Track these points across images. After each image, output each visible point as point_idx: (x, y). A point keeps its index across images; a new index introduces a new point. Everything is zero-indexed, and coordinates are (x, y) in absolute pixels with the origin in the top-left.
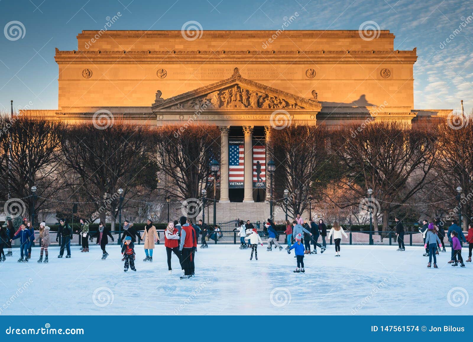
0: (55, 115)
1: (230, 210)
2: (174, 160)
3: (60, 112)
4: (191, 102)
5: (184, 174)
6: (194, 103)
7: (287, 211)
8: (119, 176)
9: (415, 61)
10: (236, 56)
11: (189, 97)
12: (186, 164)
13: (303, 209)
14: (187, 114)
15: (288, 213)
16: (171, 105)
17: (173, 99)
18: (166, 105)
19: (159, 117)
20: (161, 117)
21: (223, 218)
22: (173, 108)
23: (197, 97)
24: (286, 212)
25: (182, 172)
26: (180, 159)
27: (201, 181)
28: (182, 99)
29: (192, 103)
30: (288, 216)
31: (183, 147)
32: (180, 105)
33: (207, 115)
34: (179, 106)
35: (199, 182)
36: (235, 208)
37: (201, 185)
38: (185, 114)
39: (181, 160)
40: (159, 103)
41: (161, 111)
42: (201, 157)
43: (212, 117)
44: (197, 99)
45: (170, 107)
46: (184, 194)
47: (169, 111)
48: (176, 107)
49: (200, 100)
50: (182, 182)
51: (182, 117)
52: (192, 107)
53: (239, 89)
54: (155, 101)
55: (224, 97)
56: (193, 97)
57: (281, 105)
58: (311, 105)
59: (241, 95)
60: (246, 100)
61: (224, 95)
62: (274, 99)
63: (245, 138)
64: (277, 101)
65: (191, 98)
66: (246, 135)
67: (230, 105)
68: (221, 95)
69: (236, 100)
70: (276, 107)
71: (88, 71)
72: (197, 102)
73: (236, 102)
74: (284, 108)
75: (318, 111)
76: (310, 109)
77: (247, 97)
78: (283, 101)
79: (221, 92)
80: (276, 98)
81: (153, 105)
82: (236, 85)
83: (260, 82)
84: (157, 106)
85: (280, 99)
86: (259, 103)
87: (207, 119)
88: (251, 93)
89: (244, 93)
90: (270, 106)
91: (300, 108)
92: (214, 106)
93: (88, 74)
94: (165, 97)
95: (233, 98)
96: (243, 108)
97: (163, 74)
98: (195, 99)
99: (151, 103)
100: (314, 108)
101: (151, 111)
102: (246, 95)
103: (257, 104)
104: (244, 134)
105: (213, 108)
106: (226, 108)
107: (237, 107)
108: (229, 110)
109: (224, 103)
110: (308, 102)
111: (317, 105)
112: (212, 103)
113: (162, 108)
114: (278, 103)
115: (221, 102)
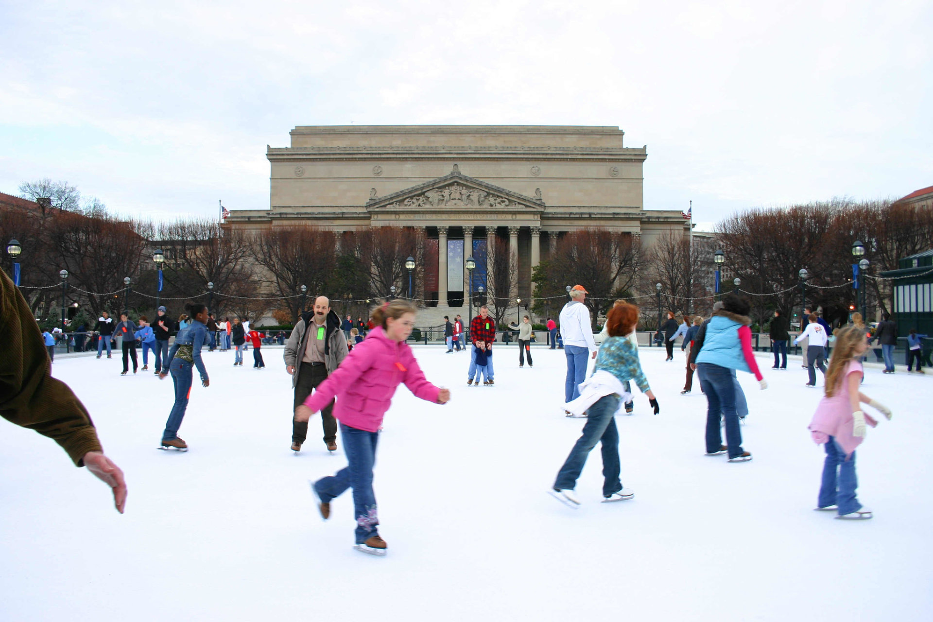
0: (266, 215)
3: (271, 212)
4: (407, 200)
9: (645, 159)
10: (457, 152)
11: (406, 195)
14: (404, 214)
16: (385, 203)
17: (400, 193)
19: (374, 217)
20: (376, 217)
22: (388, 206)
23: (414, 196)
28: (398, 197)
29: (409, 202)
32: (396, 204)
33: (424, 215)
38: (401, 214)
41: (376, 210)
43: (430, 217)
44: (414, 198)
45: (385, 206)
47: (384, 210)
48: (391, 206)
49: (418, 198)
51: (397, 216)
53: (458, 187)
54: (370, 199)
55: (443, 195)
56: (410, 195)
57: (503, 204)
58: (535, 204)
59: (460, 193)
60: (466, 198)
61: (443, 193)
62: (495, 198)
63: (465, 239)
64: (499, 200)
65: (407, 196)
66: (465, 235)
67: (449, 203)
68: (440, 194)
69: (455, 199)
70: (498, 206)
71: (301, 169)
72: (414, 200)
73: (455, 200)
74: (506, 207)
75: (543, 210)
76: (534, 208)
77: (468, 195)
78: (505, 200)
79: (440, 190)
80: (498, 196)
81: (367, 203)
82: (456, 182)
83: (481, 180)
84: (370, 206)
85: (502, 198)
86: (480, 201)
87: (424, 219)
88: (471, 190)
89: (464, 191)
90: (491, 205)
91: (524, 206)
92: (432, 205)
93: (301, 172)
94: (380, 195)
95: (452, 197)
96: (463, 207)
97: (379, 171)
98: (412, 198)
99: (365, 201)
100: (538, 207)
101: (365, 211)
102: (466, 193)
103: (477, 203)
104: (464, 235)
105: (431, 207)
106: (444, 207)
107: (456, 205)
108: (447, 209)
109: (443, 201)
110: (532, 201)
111: (541, 204)
112: (429, 202)
113: (376, 207)
114: (499, 202)
115: (439, 201)
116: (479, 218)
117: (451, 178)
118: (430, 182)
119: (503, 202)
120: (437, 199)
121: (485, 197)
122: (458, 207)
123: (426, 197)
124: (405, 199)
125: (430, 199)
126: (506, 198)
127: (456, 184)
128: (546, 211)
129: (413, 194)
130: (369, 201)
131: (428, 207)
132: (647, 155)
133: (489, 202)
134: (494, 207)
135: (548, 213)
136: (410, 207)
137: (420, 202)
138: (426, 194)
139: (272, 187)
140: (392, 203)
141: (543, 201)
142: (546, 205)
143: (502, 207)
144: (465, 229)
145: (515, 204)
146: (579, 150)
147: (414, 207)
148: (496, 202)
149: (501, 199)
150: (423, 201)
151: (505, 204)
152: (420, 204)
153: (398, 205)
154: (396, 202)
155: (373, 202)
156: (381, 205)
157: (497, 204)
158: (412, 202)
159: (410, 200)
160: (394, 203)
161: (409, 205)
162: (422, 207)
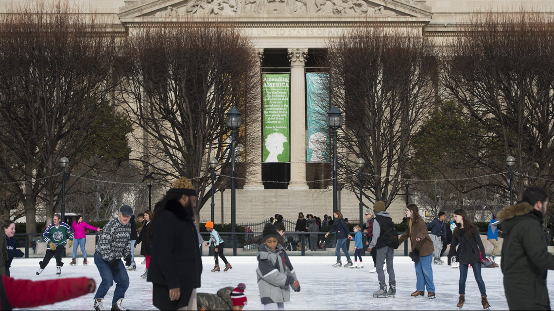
1: (265, 202)
2: (160, 108)
4: (191, 3)
5: (178, 132)
7: (361, 196)
8: (60, 137)
12: (182, 115)
13: (392, 195)
15: (365, 200)
16: (153, 9)
18: (145, 9)
19: (133, 31)
21: (251, 218)
22: (158, 14)
24: (360, 199)
25: (174, 129)
26: (170, 105)
27: (207, 146)
29: (194, 6)
30: (363, 207)
31: (175, 83)
32: (172, 10)
35: (204, 147)
36: (274, 200)
37: (209, 153)
39: (172, 108)
40: (132, 5)
41: (136, 20)
42: (209, 103)
45: (153, 13)
46: (178, 168)
47: (145, 20)
48: (164, 13)
50: (175, 148)
52: (194, 13)
54: (126, 2)
57: (358, 10)
58: (413, 9)
63: (293, 70)
64: (351, 2)
66: (292, 64)
67: (265, 9)
69: (274, 1)
70: (350, 13)
72: (203, 4)
73: (275, 4)
74: (364, 15)
75: (427, 20)
76: (412, 16)
78: (362, 2)
81: (121, 9)
84: (128, 13)
86: (318, 5)
90: (337, 12)
91: (393, 13)
92: (235, 12)
96: (289, 15)
99: (118, 5)
100: (419, 15)
101: (115, 21)
103: (313, 8)
104: (290, 63)
105: (233, 14)
106: (256, 16)
107: (275, 12)
108: (261, 18)
109: (253, 5)
110: (408, 4)
111: (424, 9)
112: (230, 6)
113: (137, 14)
114: (352, 5)
115: (247, 4)
116: (316, 35)
119: (360, 5)
120: (243, 2)
122: (280, 15)
124: (188, 1)
125: (231, 2)
128: (432, 22)
130: (124, 4)
131: (227, 13)
133: (335, 7)
134: (342, 14)
135: (435, 25)
136: (195, 15)
137: (214, 6)
140: (165, 8)
141: (427, 4)
142: (433, 11)
143: (357, 14)
144: (292, 53)
145: (380, 10)
147: (202, 16)
149: (355, 1)
150: (220, 5)
151: (361, 9)
152: (213, 11)
153: (174, 12)
154: (171, 7)
155: (131, 7)
156: (145, 12)
157: (347, 10)
158: (199, 6)
159: (196, 4)
160: (169, 7)
161: (193, 12)
162: (216, 14)
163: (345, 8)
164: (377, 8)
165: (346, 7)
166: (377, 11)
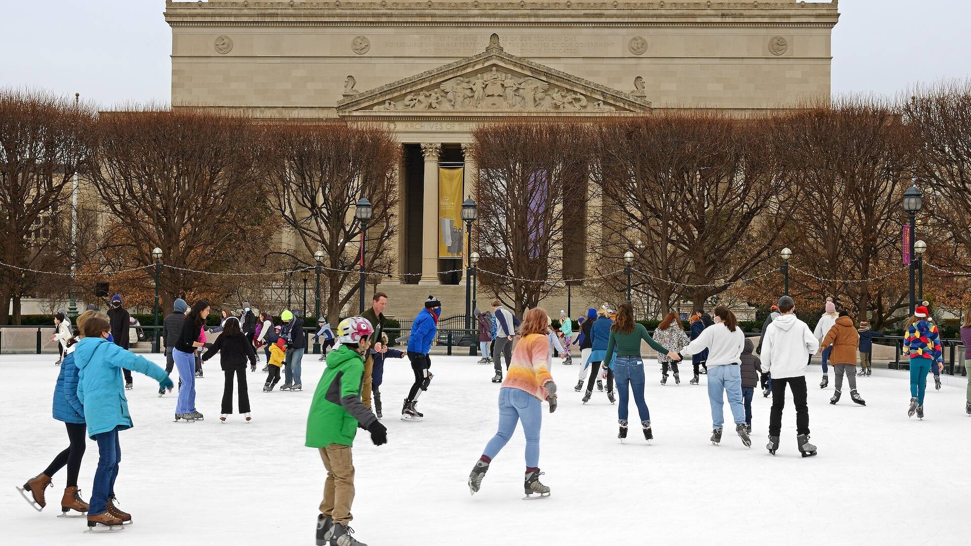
4: (409, 97)
6: (415, 100)
9: (835, 23)
10: (499, 12)
11: (406, 87)
14: (403, 121)
16: (371, 103)
17: (377, 92)
18: (362, 103)
22: (376, 108)
23: (422, 89)
28: (393, 92)
29: (412, 100)
32: (390, 104)
33: (439, 123)
34: (387, 104)
38: (398, 121)
41: (355, 114)
43: (449, 126)
44: (422, 93)
45: (370, 107)
47: (367, 114)
48: (382, 107)
49: (428, 94)
51: (392, 126)
52: (412, 107)
53: (499, 75)
54: (344, 96)
55: (471, 89)
56: (414, 89)
57: (577, 105)
58: (632, 104)
59: (503, 85)
60: (512, 93)
61: (471, 86)
62: (563, 94)
64: (570, 97)
65: (409, 90)
67: (483, 103)
68: (465, 85)
69: (493, 95)
70: (569, 108)
71: (226, 41)
72: (421, 98)
73: (493, 98)
74: (583, 110)
76: (631, 111)
77: (515, 88)
78: (582, 97)
79: (467, 80)
80: (568, 90)
81: (339, 102)
82: (494, 65)
83: (537, 62)
84: (347, 106)
85: (575, 92)
86: (537, 99)
87: (439, 130)
88: (521, 80)
89: (509, 82)
90: (557, 107)
91: (613, 108)
92: (453, 106)
93: (225, 46)
94: (362, 88)
95: (489, 91)
96: (507, 110)
97: (363, 45)
98: (417, 92)
99: (336, 98)
100: (638, 110)
101: (334, 114)
102: (513, 85)
103: (532, 103)
105: (451, 109)
106: (474, 110)
107: (494, 106)
108: (479, 112)
109: (471, 99)
110: (627, 99)
111: (644, 105)
112: (448, 100)
113: (355, 108)
114: (570, 100)
115: (466, 98)
117: (487, 59)
118: (449, 65)
119: (579, 100)
120: (461, 95)
121: (545, 91)
122: (498, 110)
123: (443, 91)
124: (406, 95)
125: (450, 96)
126: (581, 94)
127: (494, 68)
129: (419, 87)
130: (342, 98)
131: (445, 107)
132: (839, 15)
133: (554, 102)
134: (561, 110)
136: (413, 109)
137: (432, 100)
138: (442, 87)
139: (174, 72)
140: (383, 102)
141: (647, 99)
142: (652, 107)
143: (576, 109)
145: (599, 105)
146: (716, 7)
147: (420, 109)
148: (566, 100)
149: (574, 96)
150: (438, 98)
151: (580, 104)
152: (431, 104)
153: (392, 106)
154: (389, 101)
155: (349, 100)
156: (363, 105)
157: (566, 105)
158: (417, 100)
159: (414, 98)
160: (387, 101)
161: (412, 105)
162: (434, 108)
163: (564, 103)
164: (596, 103)
165: (565, 101)
166: (597, 106)
